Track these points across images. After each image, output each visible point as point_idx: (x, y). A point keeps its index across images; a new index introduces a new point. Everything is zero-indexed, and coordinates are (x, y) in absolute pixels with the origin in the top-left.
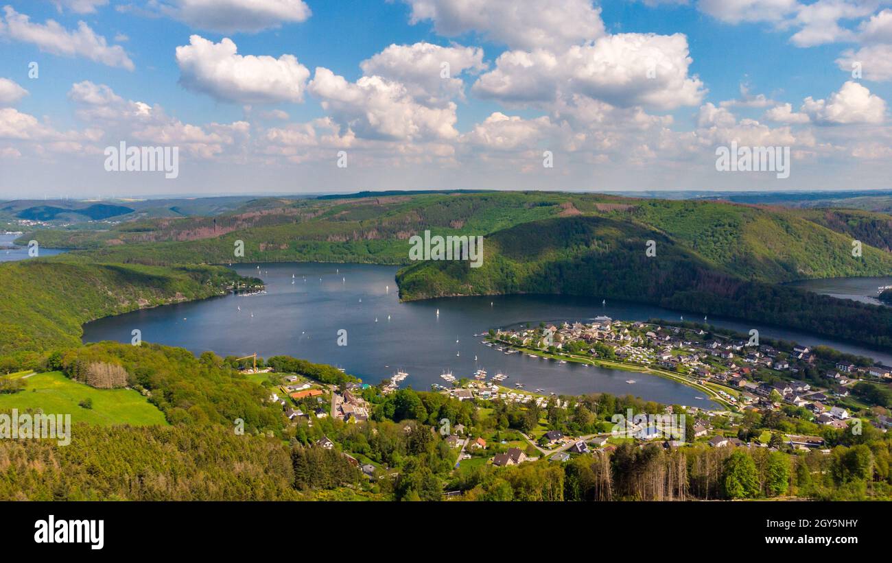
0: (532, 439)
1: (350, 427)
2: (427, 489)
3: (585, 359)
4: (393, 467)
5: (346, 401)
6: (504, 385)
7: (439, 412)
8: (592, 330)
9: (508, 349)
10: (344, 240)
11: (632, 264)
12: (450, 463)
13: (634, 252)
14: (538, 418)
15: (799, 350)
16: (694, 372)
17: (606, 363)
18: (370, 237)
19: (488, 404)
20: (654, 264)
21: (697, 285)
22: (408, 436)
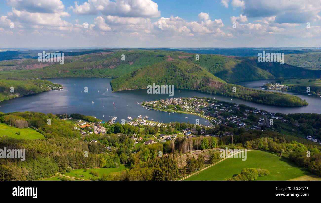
0: (156, 137)
1: (101, 136)
2: (127, 152)
3: (173, 110)
4: (115, 147)
5: (98, 127)
6: (148, 120)
7: (128, 130)
8: (176, 101)
9: (149, 108)
10: (90, 69)
11: (189, 78)
12: (132, 145)
13: (190, 73)
14: (157, 131)
15: (236, 106)
16: (205, 114)
17: (179, 111)
18: (99, 68)
19: (143, 127)
20: (196, 78)
21: (209, 85)
22: (119, 138)
